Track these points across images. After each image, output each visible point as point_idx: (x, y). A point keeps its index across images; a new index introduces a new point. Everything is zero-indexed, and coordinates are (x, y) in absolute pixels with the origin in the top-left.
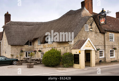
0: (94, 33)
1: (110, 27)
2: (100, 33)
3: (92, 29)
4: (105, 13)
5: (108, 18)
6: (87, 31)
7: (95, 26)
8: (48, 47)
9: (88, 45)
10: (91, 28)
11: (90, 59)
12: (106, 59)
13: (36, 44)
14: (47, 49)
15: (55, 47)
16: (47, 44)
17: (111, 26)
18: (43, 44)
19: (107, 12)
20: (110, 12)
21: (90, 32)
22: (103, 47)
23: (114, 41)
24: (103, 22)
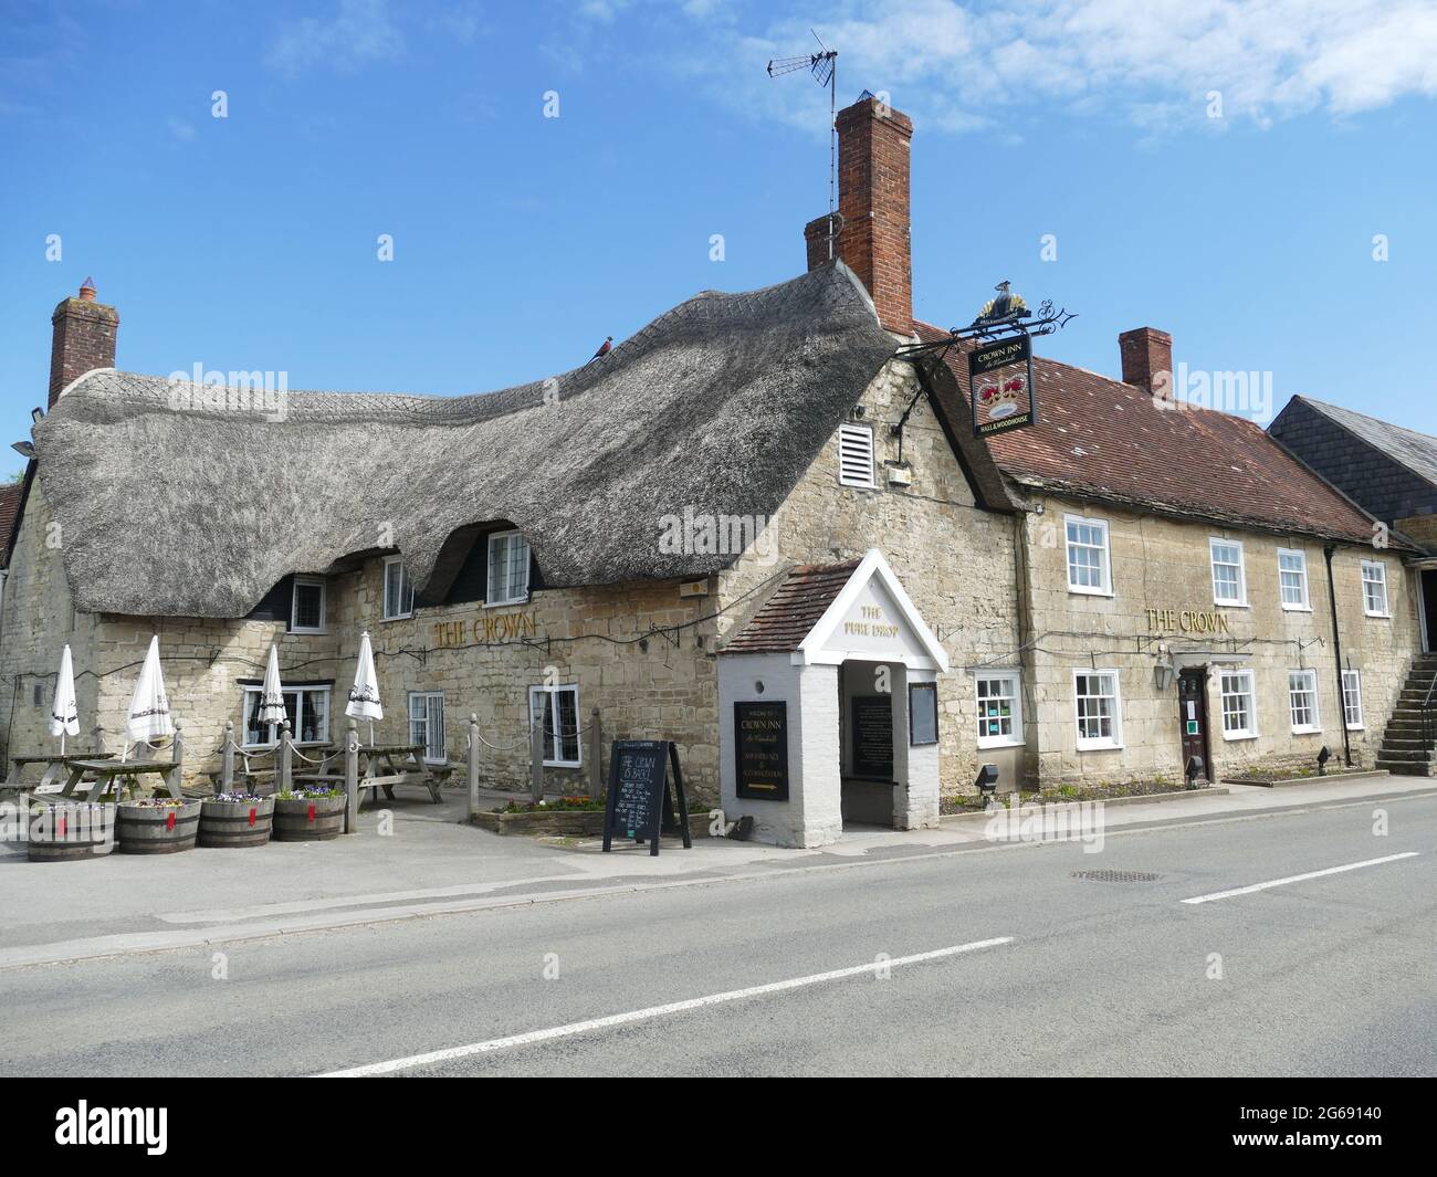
0: (919, 507)
1: (1073, 459)
2: (979, 514)
3: (907, 472)
4: (1023, 327)
5: (1052, 375)
6: (861, 492)
7: (930, 442)
8: (481, 634)
9: (871, 622)
10: (898, 464)
11: (891, 757)
13: (367, 610)
14: (470, 655)
15: (549, 641)
16: (474, 605)
17: (1079, 451)
18: (433, 605)
19: (1044, 318)
20: (1062, 319)
21: (887, 497)
22: (1008, 645)
23: (1109, 593)
24: (1006, 406)
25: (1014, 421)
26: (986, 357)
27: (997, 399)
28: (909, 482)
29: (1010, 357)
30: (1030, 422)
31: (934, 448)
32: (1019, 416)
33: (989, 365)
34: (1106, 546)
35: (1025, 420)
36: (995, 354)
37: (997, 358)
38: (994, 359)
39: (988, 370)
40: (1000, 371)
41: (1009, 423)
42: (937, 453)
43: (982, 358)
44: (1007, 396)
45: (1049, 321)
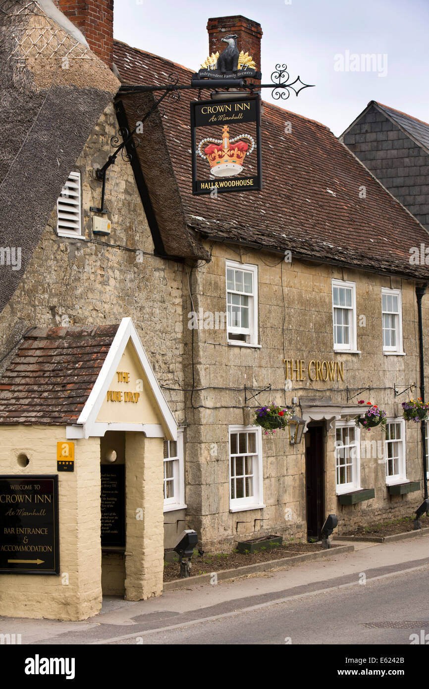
0: (115, 256)
3: (107, 219)
4: (252, 87)
6: (72, 242)
7: (123, 185)
9: (123, 389)
10: (101, 211)
12: (206, 521)
19: (277, 81)
20: (297, 86)
21: (92, 247)
22: (177, 402)
23: (256, 345)
24: (230, 165)
25: (238, 183)
26: (210, 110)
27: (221, 157)
28: (109, 232)
29: (237, 114)
30: (257, 186)
31: (126, 192)
32: (245, 178)
33: (213, 119)
34: (255, 294)
35: (251, 183)
36: (220, 109)
37: (222, 113)
38: (219, 113)
39: (212, 124)
40: (226, 128)
41: (233, 184)
42: (128, 198)
43: (205, 110)
44: (232, 156)
45: (282, 86)
